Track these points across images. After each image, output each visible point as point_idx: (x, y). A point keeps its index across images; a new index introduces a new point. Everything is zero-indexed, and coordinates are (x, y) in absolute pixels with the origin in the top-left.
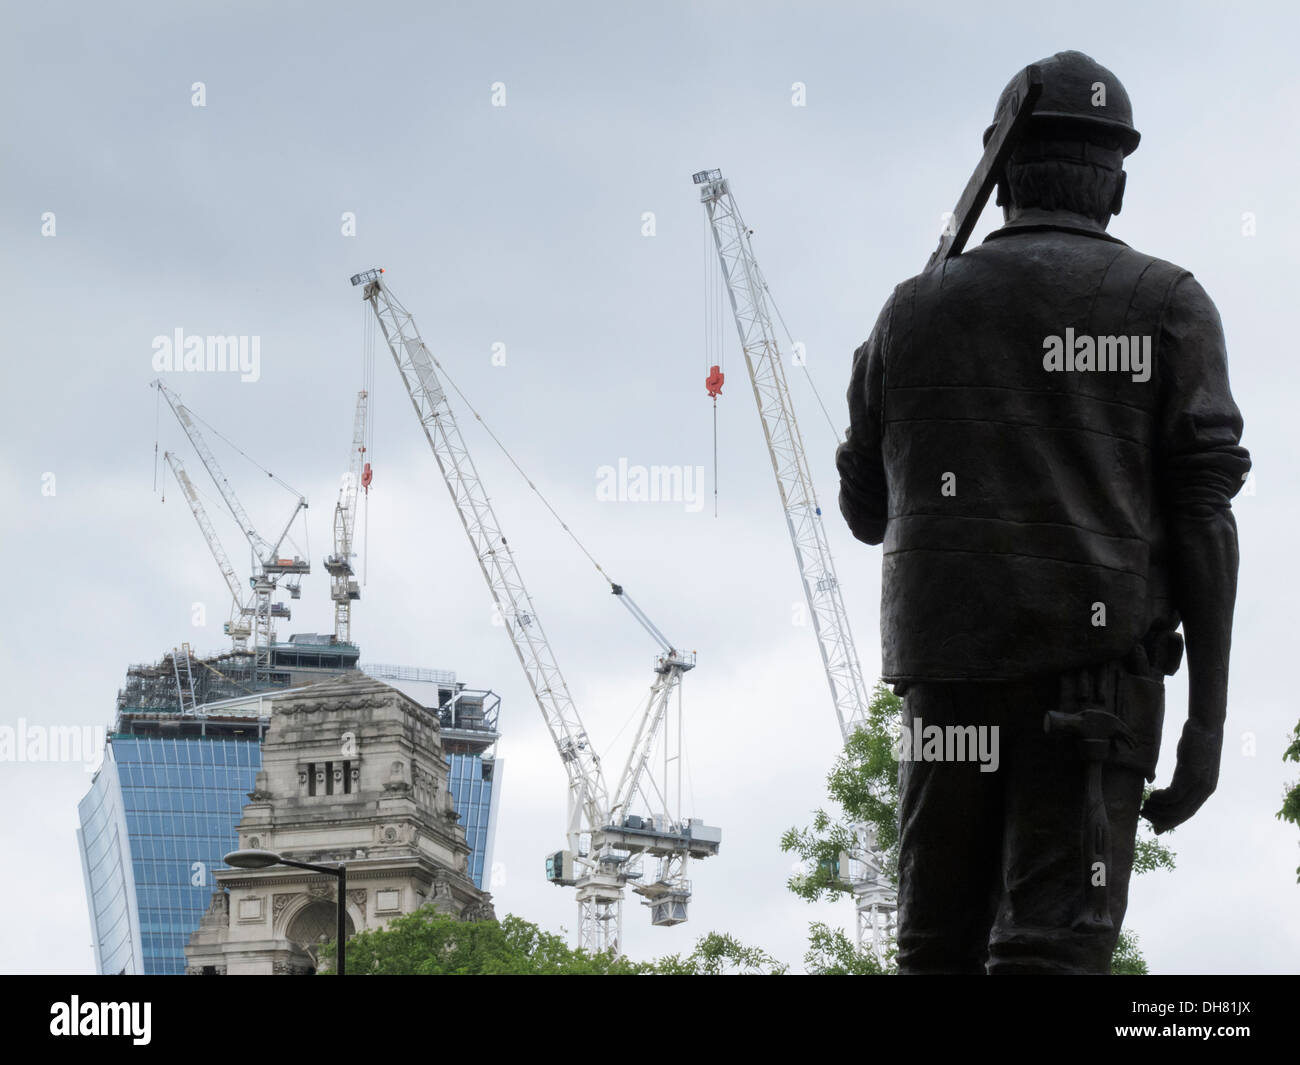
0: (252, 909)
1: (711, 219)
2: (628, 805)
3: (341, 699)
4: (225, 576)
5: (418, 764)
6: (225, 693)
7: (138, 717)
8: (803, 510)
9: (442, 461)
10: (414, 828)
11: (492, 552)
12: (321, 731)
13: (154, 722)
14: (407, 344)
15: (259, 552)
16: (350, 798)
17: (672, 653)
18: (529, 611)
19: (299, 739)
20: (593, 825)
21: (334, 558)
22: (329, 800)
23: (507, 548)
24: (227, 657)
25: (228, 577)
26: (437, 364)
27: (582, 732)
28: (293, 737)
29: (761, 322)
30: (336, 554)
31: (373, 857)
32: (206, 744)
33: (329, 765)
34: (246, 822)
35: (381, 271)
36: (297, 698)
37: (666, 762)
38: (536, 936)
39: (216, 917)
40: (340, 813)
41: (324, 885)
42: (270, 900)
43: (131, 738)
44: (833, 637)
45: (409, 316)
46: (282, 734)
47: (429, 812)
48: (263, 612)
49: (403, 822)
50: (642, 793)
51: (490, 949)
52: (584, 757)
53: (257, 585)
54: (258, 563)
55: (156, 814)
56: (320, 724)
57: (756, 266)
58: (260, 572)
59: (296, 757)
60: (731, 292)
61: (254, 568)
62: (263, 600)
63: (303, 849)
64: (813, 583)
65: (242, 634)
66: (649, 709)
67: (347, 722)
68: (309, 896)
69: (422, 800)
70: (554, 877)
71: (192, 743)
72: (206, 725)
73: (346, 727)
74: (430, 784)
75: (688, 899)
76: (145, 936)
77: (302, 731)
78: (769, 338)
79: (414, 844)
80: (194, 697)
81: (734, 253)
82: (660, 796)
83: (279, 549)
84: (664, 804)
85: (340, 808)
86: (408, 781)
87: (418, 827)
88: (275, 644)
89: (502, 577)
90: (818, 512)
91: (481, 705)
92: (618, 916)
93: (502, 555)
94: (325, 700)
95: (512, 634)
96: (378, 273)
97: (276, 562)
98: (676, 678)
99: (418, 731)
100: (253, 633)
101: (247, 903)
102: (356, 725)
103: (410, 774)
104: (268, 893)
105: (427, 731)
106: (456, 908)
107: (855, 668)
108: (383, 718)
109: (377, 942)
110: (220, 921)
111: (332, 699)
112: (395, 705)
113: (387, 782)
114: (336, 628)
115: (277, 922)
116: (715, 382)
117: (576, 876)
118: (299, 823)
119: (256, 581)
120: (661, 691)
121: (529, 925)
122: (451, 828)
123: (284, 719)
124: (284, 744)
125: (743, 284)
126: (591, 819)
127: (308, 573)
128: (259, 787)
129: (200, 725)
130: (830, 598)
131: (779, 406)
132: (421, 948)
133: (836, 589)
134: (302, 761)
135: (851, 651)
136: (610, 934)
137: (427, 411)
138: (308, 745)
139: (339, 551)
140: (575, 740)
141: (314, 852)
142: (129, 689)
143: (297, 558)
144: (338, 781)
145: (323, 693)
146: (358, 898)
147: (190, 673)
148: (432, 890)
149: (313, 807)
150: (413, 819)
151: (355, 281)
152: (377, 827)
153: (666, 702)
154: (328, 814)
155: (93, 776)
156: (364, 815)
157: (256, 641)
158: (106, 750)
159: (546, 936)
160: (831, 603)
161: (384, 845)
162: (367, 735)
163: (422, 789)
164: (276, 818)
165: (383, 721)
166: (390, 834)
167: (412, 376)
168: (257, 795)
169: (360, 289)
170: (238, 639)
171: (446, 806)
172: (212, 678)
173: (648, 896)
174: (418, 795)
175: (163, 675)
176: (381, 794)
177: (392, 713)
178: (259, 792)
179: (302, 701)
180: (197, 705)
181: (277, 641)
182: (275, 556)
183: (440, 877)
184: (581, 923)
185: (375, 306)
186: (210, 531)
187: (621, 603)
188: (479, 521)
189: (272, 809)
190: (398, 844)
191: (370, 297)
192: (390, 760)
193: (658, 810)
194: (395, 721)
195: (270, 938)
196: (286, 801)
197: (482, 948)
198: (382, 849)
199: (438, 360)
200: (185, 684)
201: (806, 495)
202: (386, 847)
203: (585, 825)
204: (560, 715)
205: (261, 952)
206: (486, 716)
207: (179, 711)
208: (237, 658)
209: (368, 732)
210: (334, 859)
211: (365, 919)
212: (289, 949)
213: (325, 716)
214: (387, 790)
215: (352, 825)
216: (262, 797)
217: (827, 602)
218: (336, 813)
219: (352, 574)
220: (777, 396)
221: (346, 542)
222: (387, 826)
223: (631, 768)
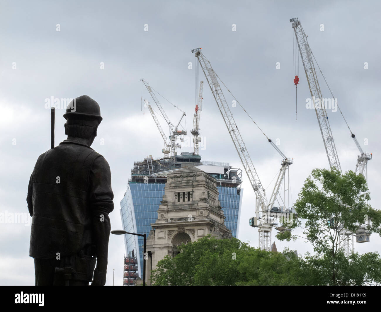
0: (162, 235)
1: (295, 32)
2: (273, 204)
3: (187, 174)
4: (162, 135)
5: (209, 192)
6: (162, 170)
7: (137, 177)
8: (323, 118)
9: (219, 104)
10: (208, 211)
11: (233, 130)
12: (182, 183)
13: (142, 178)
14: (208, 70)
15: (172, 129)
16: (190, 203)
17: (286, 159)
18: (244, 147)
19: (175, 186)
20: (263, 209)
21: (194, 130)
22: (184, 203)
23: (238, 129)
24: (163, 159)
25: (163, 136)
26: (217, 76)
27: (260, 182)
28: (173, 185)
29: (310, 62)
30: (194, 129)
31: (196, 220)
32: (157, 184)
33: (184, 193)
34: (160, 210)
35: (200, 48)
36: (174, 174)
37: (284, 191)
38: (240, 243)
39: (152, 237)
40: (187, 207)
41: (182, 228)
42: (167, 232)
43: (135, 183)
44: (332, 155)
45: (209, 61)
46: (170, 184)
47: (213, 206)
48: (173, 146)
49: (205, 209)
50: (277, 200)
51: (226, 247)
52: (260, 190)
53: (171, 138)
54: (171, 132)
55: (142, 205)
56: (181, 181)
57: (309, 46)
58: (172, 134)
59: (174, 191)
60: (301, 54)
61: (170, 133)
62: (173, 142)
63: (176, 217)
64: (326, 139)
65: (167, 152)
66: (279, 175)
67: (189, 180)
68: (178, 231)
69: (211, 203)
70: (251, 225)
71: (153, 184)
72: (157, 179)
73: (189, 182)
74: (213, 198)
75: (291, 231)
76: (140, 240)
77: (176, 183)
78: (313, 67)
79: (208, 216)
80: (153, 171)
81: (302, 42)
82: (283, 201)
83: (178, 128)
84: (284, 203)
85: (187, 206)
86: (207, 198)
87: (210, 211)
88: (177, 155)
89: (236, 137)
90: (327, 118)
91: (237, 173)
92: (270, 236)
93: (236, 131)
94: (182, 174)
95: (239, 154)
96: (199, 49)
97: (177, 132)
98: (287, 167)
99: (210, 183)
100: (170, 152)
101: (160, 233)
102: (191, 181)
103: (207, 196)
104: (166, 230)
105: (213, 183)
106: (220, 234)
107: (338, 164)
108: (199, 179)
109: (194, 245)
110: (152, 238)
111: (185, 174)
112: (203, 176)
113: (200, 198)
114: (194, 151)
115: (169, 238)
116: (296, 81)
117: (258, 224)
118: (175, 210)
119: (171, 137)
120: (283, 170)
121: (239, 240)
122: (220, 211)
123: (171, 180)
124: (171, 187)
125: (305, 51)
126: (262, 208)
127: (186, 134)
128: (164, 199)
129: (155, 179)
130: (331, 144)
131: (315, 87)
132: (206, 247)
133: (332, 141)
134: (176, 192)
135: (337, 159)
136: (268, 241)
137: (214, 89)
138: (178, 187)
139: (195, 128)
140: (258, 185)
141: (179, 218)
142: (134, 169)
143: (183, 130)
144: (186, 197)
145: (182, 172)
146: (192, 231)
147: (152, 164)
148: (214, 229)
149: (179, 205)
150: (208, 209)
151: (193, 51)
152: (198, 211)
153: (285, 174)
154: (183, 207)
155: (124, 194)
156: (194, 207)
157: (171, 154)
158: (128, 186)
159: (243, 243)
160: (331, 145)
161: (200, 216)
162: (195, 184)
163: (211, 200)
164: (168, 208)
165: (199, 180)
166: (201, 213)
167: (209, 79)
168: (163, 202)
169: (194, 54)
170: (166, 154)
171: (218, 205)
172: (158, 165)
173: (279, 230)
174: (210, 201)
175: (144, 164)
176: (199, 201)
177: (202, 178)
178: (164, 201)
179: (176, 175)
180: (154, 173)
181: (178, 154)
182: (176, 130)
183: (216, 225)
184: (260, 238)
185: (199, 59)
186: (158, 123)
187: (271, 145)
188: (229, 121)
189: (168, 206)
190: (204, 216)
191: (197, 56)
192: (201, 192)
193: (282, 205)
194: (203, 180)
195: (167, 243)
196: (171, 203)
197: (224, 247)
198: (199, 217)
199: (217, 74)
200: (150, 167)
201: (324, 113)
202: (200, 217)
203: (261, 209)
204: (253, 177)
205: (164, 247)
206: (238, 176)
207: (149, 175)
208: (166, 160)
209: (195, 183)
210: (185, 220)
211: (194, 238)
212: (172, 246)
213: (183, 179)
214: (201, 200)
215: (190, 210)
216: (165, 202)
217: (330, 144)
218: (185, 207)
219: (199, 135)
220: (315, 84)
221: (197, 126)
222: (200, 211)
223: (274, 193)
